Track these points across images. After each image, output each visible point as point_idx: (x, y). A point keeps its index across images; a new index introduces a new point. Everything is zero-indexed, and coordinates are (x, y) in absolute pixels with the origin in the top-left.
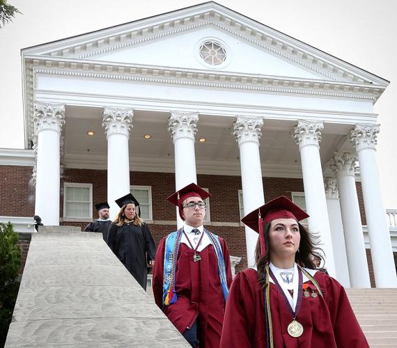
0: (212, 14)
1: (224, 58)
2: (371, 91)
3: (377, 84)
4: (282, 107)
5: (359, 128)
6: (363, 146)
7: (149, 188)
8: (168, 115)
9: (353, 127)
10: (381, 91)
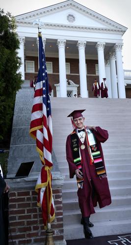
0: (71, 4)
1: (74, 20)
2: (122, 31)
3: (123, 29)
4: (92, 37)
5: (116, 44)
6: (117, 50)
7: (51, 63)
8: (57, 40)
9: (115, 44)
10: (125, 31)
